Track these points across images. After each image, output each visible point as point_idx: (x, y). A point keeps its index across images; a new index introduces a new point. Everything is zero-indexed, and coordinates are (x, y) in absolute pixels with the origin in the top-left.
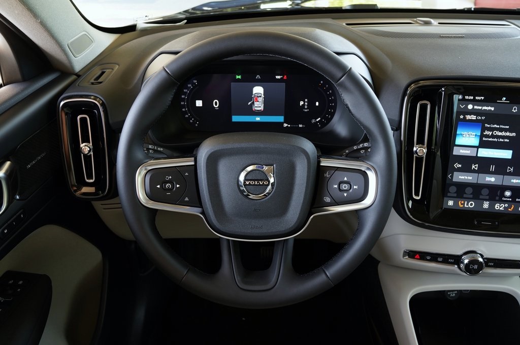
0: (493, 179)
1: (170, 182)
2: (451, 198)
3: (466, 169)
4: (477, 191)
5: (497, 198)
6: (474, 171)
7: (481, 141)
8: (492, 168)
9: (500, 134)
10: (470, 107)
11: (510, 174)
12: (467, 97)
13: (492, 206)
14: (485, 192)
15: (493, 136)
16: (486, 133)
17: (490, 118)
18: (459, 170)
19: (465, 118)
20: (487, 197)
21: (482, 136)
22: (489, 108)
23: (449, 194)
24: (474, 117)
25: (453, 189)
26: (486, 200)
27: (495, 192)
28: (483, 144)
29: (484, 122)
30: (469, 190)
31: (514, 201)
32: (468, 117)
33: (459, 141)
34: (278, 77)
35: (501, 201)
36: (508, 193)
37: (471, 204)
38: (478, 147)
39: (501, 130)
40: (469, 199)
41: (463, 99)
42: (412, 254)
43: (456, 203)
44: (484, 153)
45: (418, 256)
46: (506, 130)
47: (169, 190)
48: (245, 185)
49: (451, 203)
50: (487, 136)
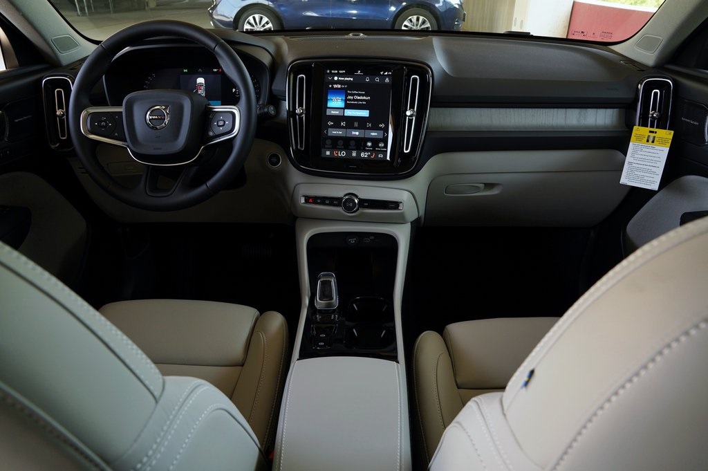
0: (357, 133)
1: (105, 121)
2: (328, 149)
3: (337, 126)
4: (347, 143)
5: (362, 148)
6: (343, 127)
7: (346, 104)
8: (356, 124)
9: (359, 98)
10: (336, 78)
11: (369, 128)
12: (333, 72)
13: (358, 154)
14: (353, 143)
15: (354, 100)
16: (349, 97)
17: (350, 86)
18: (332, 127)
19: (333, 86)
20: (354, 148)
21: (346, 100)
22: (350, 79)
23: (326, 146)
24: (339, 86)
25: (328, 142)
26: (354, 150)
27: (360, 144)
28: (348, 106)
29: (346, 90)
30: (341, 143)
31: (374, 150)
32: (335, 86)
33: (330, 104)
34: (215, 70)
35: (365, 151)
36: (369, 144)
37: (343, 154)
38: (344, 109)
39: (359, 95)
40: (341, 150)
41: (331, 72)
42: (308, 199)
43: (331, 153)
44: (349, 113)
45: (311, 200)
46: (363, 95)
47: (103, 127)
48: (150, 119)
49: (328, 153)
50: (350, 100)
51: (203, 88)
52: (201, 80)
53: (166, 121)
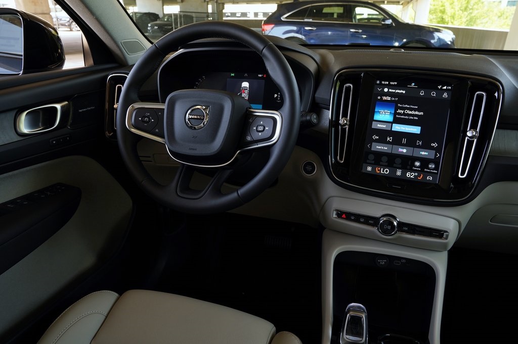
0: (405, 151)
1: (148, 117)
2: (370, 164)
3: (382, 141)
4: (392, 160)
5: (408, 167)
6: (389, 143)
7: (395, 118)
8: (404, 141)
9: (410, 112)
10: (386, 90)
11: (419, 147)
12: (383, 82)
13: (404, 174)
14: (398, 161)
15: (404, 114)
16: (399, 111)
17: (402, 99)
18: (376, 141)
19: (381, 98)
20: (400, 166)
21: (395, 114)
22: (401, 91)
23: (368, 161)
24: (389, 98)
25: (371, 157)
26: (399, 168)
27: (407, 162)
28: (397, 121)
29: (396, 103)
30: (385, 159)
31: (422, 171)
32: (384, 98)
33: (377, 117)
34: (260, 76)
35: (412, 171)
36: (417, 164)
37: (387, 171)
38: (392, 123)
39: (411, 109)
40: (385, 167)
41: (381, 83)
42: (340, 214)
43: (373, 169)
44: (397, 128)
45: (344, 216)
46: (415, 110)
47: (146, 122)
48: (189, 119)
49: (369, 169)
50: (400, 114)
51: (246, 91)
52: (245, 84)
53: (205, 121)
